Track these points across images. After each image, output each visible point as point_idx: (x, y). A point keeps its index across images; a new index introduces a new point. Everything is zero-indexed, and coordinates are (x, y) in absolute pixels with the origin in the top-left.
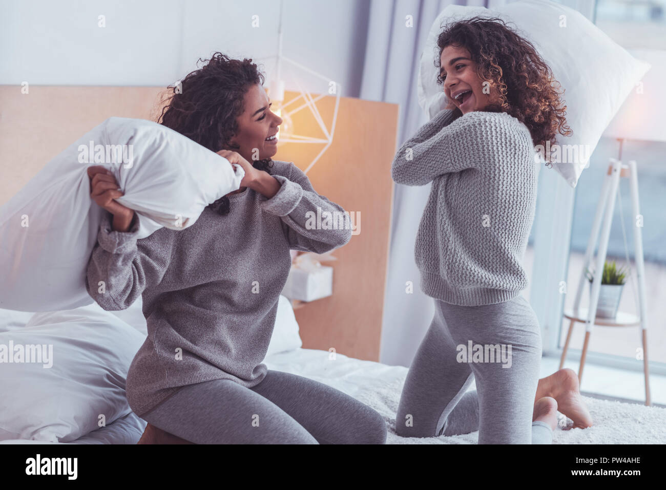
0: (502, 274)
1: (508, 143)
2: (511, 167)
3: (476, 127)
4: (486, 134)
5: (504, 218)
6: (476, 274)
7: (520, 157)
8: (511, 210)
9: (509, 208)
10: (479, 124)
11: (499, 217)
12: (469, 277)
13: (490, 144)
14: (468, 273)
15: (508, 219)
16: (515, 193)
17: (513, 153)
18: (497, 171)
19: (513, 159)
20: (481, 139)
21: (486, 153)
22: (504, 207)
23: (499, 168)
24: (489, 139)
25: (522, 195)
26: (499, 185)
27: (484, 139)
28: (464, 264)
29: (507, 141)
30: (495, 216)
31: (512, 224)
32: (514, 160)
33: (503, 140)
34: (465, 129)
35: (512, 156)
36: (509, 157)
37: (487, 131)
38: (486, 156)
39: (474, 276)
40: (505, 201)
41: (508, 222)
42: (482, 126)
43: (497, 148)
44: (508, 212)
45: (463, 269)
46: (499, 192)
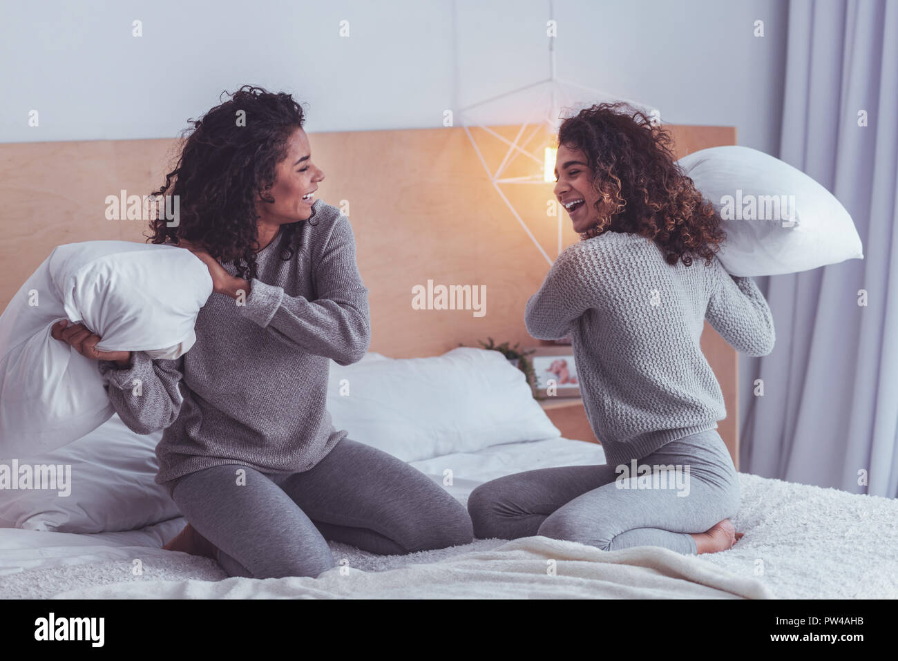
0: (677, 411)
1: (617, 267)
2: (631, 292)
3: (573, 262)
4: (586, 266)
5: (647, 353)
6: (643, 421)
7: (637, 276)
8: (651, 341)
9: (647, 340)
10: (575, 259)
11: (640, 354)
12: (638, 427)
13: (594, 276)
14: (634, 423)
15: (651, 352)
16: (647, 320)
17: (627, 275)
18: (614, 302)
19: (629, 281)
20: (583, 274)
21: (594, 288)
22: (641, 341)
23: (615, 299)
24: (591, 271)
25: (656, 319)
26: (623, 317)
27: (585, 274)
28: (627, 415)
29: (615, 265)
30: (636, 354)
31: (657, 357)
32: (631, 283)
33: (608, 266)
34: (563, 269)
35: (626, 279)
36: (623, 282)
37: (586, 263)
38: (596, 291)
39: (643, 424)
40: (639, 333)
41: (653, 356)
42: (578, 260)
43: (605, 278)
44: (648, 345)
45: (627, 420)
46: (627, 324)
